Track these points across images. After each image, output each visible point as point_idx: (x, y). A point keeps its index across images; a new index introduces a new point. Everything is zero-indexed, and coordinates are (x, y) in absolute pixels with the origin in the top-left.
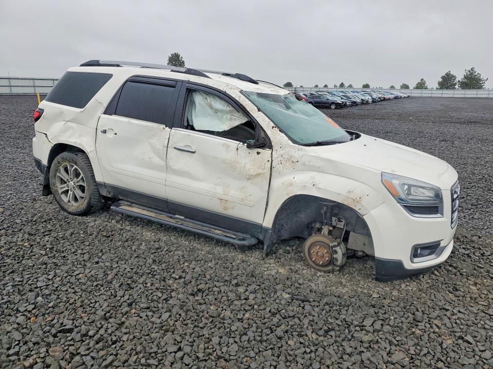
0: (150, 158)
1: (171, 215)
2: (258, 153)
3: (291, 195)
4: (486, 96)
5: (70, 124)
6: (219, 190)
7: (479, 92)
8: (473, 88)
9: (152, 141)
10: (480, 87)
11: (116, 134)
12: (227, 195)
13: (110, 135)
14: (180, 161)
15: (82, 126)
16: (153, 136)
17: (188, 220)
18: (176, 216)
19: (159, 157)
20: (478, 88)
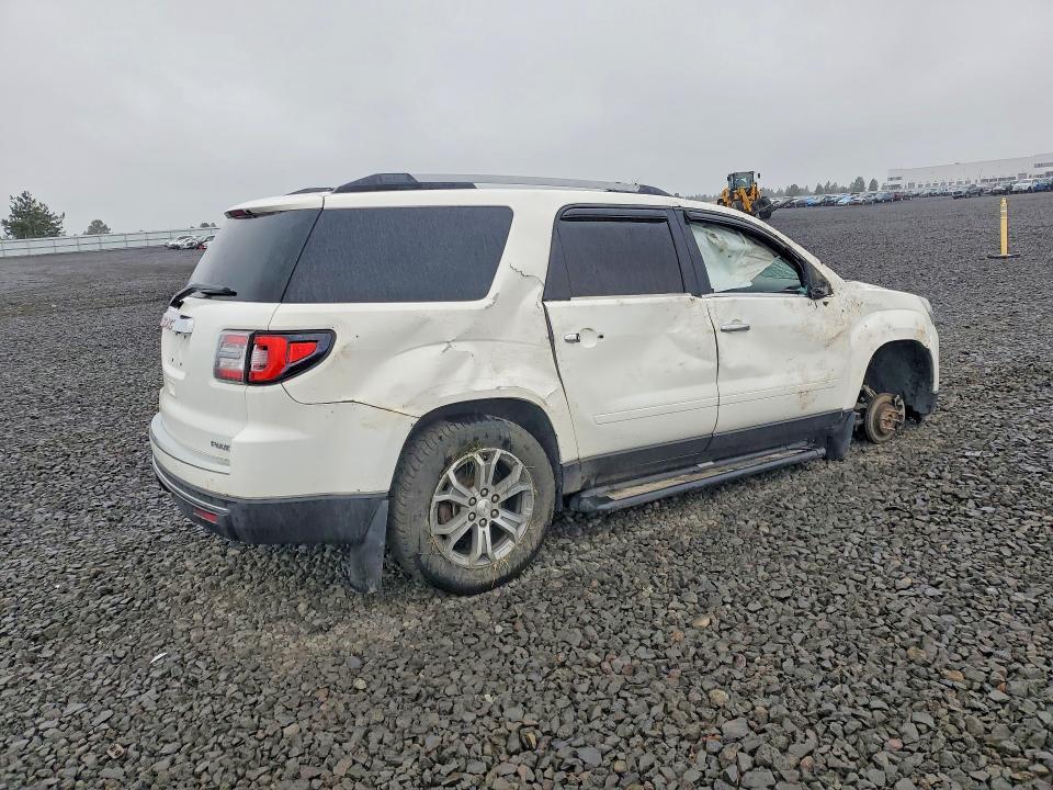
0: (681, 364)
1: (692, 469)
2: (825, 304)
3: (875, 349)
4: (75, 249)
5: (461, 347)
6: (796, 379)
7: (58, 243)
8: (41, 235)
9: (676, 331)
10: (55, 233)
11: (602, 337)
12: (808, 382)
13: (589, 343)
14: (736, 351)
15: (491, 343)
16: (675, 318)
17: (721, 462)
18: (700, 466)
19: (699, 356)
20: (51, 235)
